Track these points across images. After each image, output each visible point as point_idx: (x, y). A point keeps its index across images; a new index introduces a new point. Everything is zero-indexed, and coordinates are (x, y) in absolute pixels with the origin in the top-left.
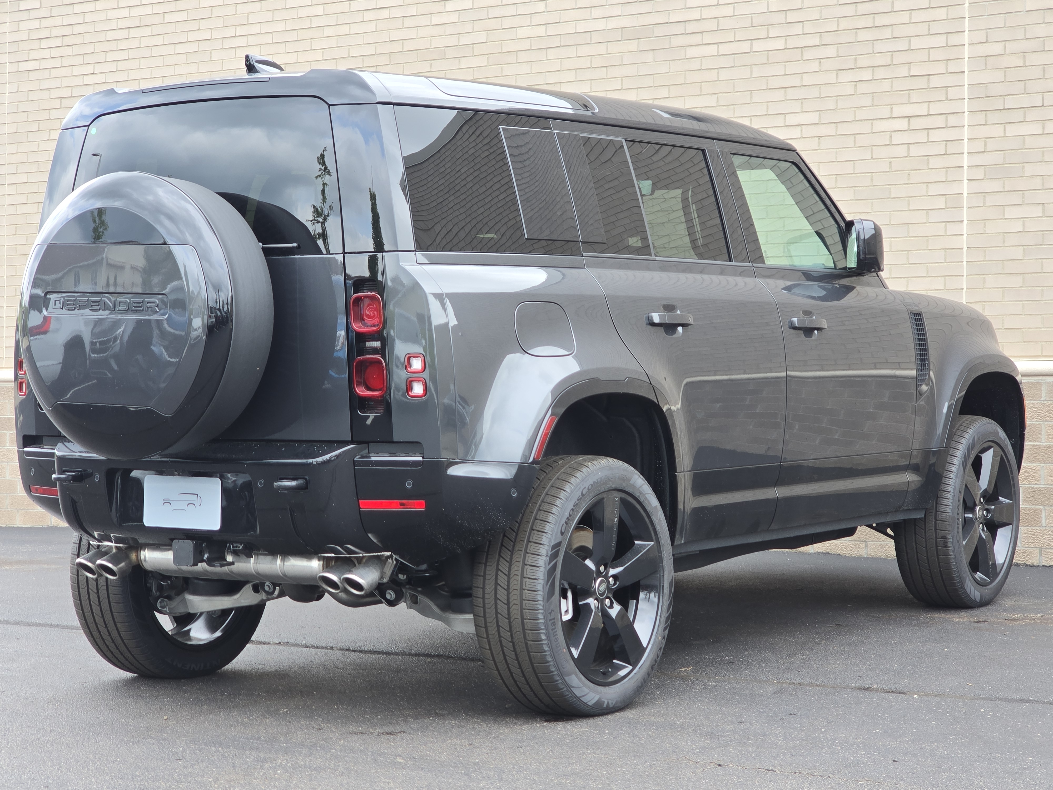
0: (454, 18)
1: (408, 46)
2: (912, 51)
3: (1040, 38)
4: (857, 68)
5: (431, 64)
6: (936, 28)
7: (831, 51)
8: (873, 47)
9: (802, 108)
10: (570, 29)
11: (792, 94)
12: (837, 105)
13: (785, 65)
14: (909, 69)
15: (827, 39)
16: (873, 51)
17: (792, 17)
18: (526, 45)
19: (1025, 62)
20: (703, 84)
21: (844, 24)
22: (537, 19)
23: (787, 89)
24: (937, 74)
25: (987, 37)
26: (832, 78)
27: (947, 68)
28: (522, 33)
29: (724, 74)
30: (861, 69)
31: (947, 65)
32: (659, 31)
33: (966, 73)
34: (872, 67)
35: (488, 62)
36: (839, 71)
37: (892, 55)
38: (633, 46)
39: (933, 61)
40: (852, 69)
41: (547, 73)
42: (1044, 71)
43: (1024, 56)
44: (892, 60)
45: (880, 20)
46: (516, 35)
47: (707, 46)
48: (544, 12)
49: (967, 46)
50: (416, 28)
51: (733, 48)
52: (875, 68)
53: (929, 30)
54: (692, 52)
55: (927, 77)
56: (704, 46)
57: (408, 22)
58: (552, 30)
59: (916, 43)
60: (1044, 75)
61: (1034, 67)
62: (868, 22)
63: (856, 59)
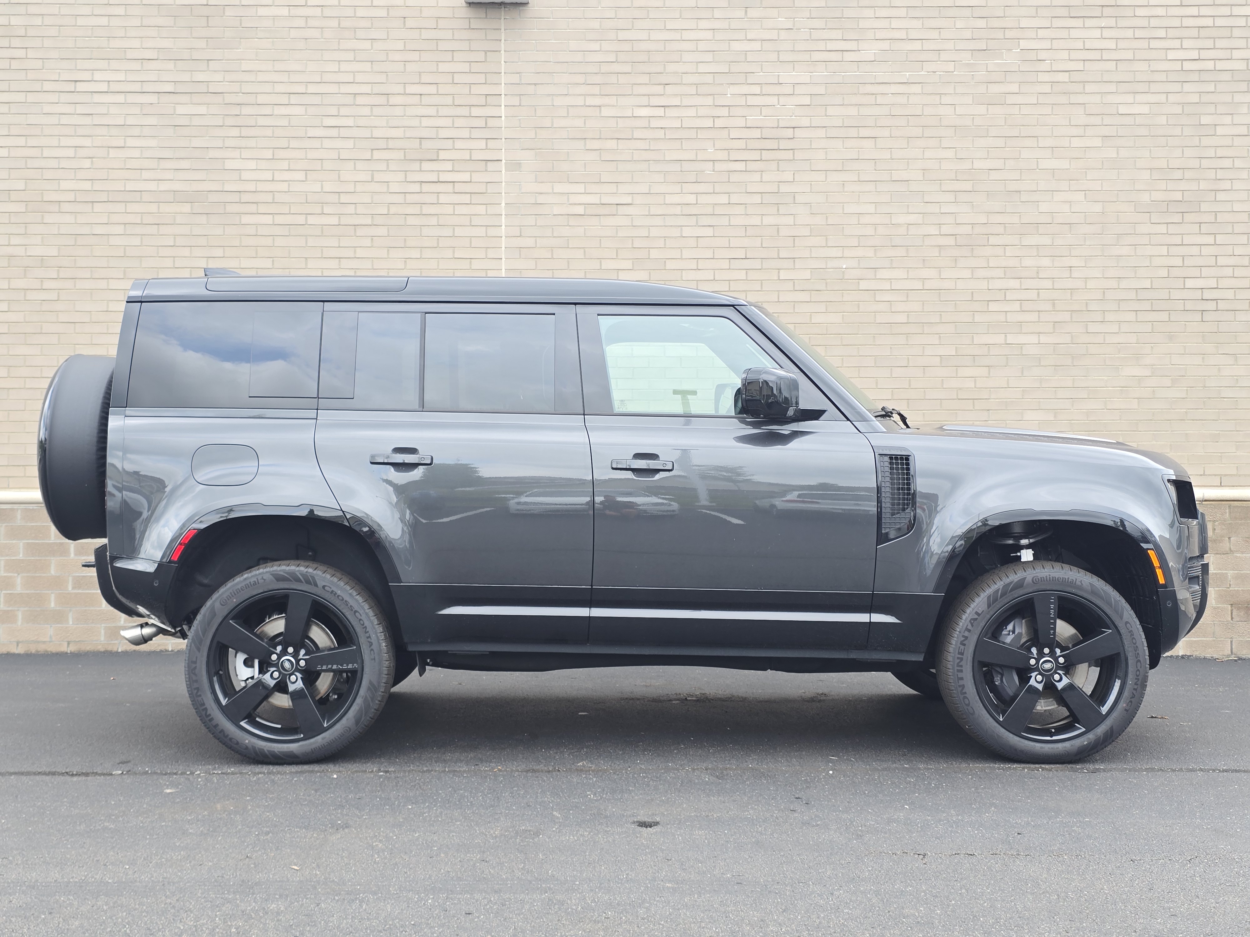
2: (455, 237)
3: (566, 237)
4: (406, 247)
6: (476, 221)
7: (383, 231)
8: (421, 231)
10: (119, 186)
13: (339, 239)
14: (454, 252)
15: (379, 220)
16: (421, 234)
17: (344, 198)
18: (71, 197)
19: (552, 255)
20: (258, 248)
21: (393, 210)
22: (81, 174)
24: (478, 259)
25: (521, 232)
27: (486, 255)
28: (65, 185)
29: (279, 242)
30: (409, 248)
31: (486, 252)
33: (504, 259)
34: (420, 247)
35: (26, 209)
36: (390, 248)
37: (438, 239)
38: (186, 208)
39: (474, 247)
40: (402, 247)
41: (93, 225)
42: (568, 263)
43: (552, 250)
44: (438, 243)
45: (426, 210)
46: (59, 186)
47: (262, 215)
48: (90, 168)
49: (504, 238)
51: (288, 219)
52: (423, 249)
53: (471, 221)
54: (245, 219)
58: (98, 186)
59: (459, 231)
60: (568, 267)
62: (416, 210)
63: (405, 240)
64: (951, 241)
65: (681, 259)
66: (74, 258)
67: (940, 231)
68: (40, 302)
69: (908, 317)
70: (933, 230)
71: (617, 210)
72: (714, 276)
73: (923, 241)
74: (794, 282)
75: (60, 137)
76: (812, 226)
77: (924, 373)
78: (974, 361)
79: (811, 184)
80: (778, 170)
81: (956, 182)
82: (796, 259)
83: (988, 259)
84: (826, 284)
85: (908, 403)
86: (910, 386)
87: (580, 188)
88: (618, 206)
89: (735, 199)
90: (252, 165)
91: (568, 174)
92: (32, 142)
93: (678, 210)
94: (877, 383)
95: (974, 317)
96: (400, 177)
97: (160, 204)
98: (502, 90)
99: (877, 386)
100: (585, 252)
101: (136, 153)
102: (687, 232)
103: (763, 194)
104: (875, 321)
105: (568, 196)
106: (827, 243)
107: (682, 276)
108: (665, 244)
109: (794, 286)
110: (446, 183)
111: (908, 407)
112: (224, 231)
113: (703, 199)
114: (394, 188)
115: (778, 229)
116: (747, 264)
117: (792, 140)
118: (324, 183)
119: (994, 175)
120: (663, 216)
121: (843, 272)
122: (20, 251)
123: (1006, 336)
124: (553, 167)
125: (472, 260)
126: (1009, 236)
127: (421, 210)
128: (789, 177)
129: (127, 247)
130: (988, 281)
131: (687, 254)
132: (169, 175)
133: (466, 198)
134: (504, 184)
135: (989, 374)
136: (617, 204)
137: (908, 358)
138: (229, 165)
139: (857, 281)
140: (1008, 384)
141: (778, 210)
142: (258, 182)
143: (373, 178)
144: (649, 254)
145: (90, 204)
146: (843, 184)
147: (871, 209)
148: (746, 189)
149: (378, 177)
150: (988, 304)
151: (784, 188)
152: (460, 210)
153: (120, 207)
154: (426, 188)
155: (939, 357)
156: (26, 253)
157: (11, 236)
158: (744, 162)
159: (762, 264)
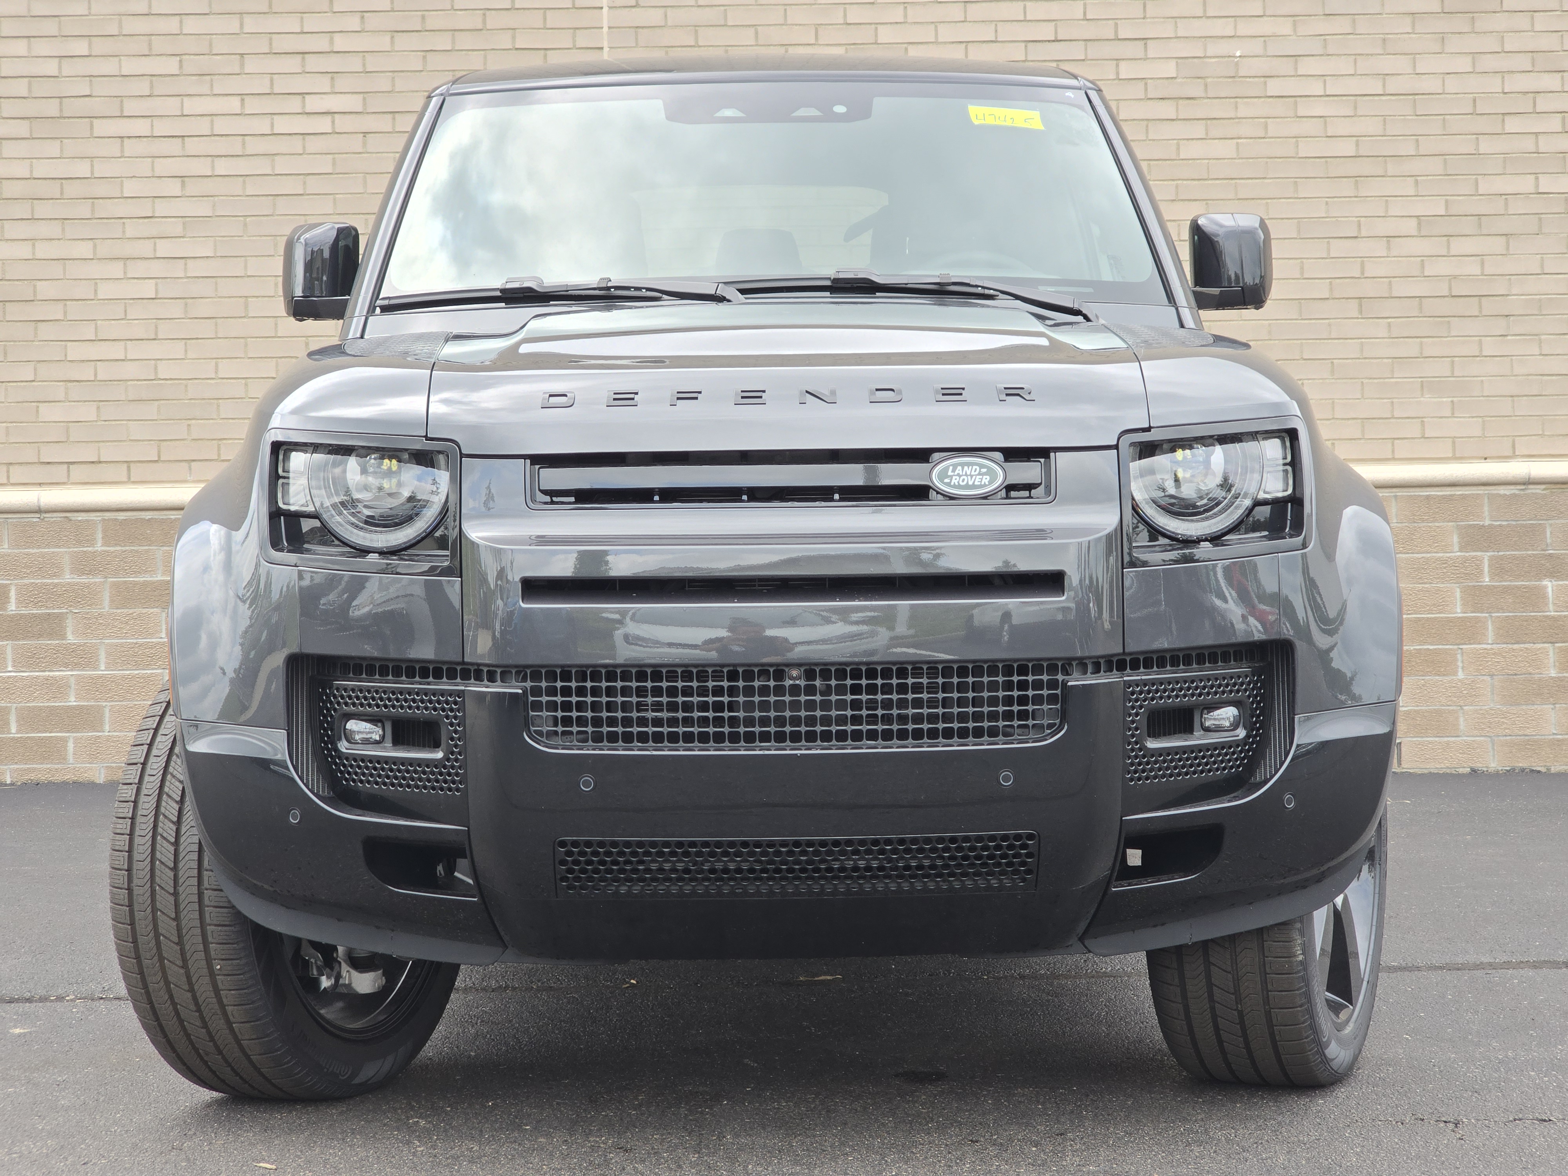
2: (516, 11)
3: (719, 6)
4: (427, 31)
9: (333, 86)
11: (313, 63)
12: (394, 85)
13: (302, 18)
14: (514, 38)
16: (452, 6)
19: (696, 39)
20: (153, 37)
23: (306, 56)
24: (559, 49)
26: (384, 43)
29: (192, 26)
30: (433, 33)
31: (574, 37)
34: (452, 30)
36: (396, 34)
37: (484, 15)
39: (552, 29)
40: (417, 31)
43: (696, 31)
44: (484, 22)
49: (605, 10)
52: (456, 33)
55: (542, 52)
61: (711, 48)
63: (423, 17)
69: (1357, 145)
74: (1146, 84)
77: (1389, 248)
78: (1480, 225)
82: (1149, 42)
83: (1503, 37)
84: (1206, 85)
85: (1361, 305)
86: (1363, 273)
94: (1302, 268)
95: (1478, 145)
99: (1302, 273)
100: (757, 33)
104: (1297, 154)
106: (1205, 11)
108: (906, 16)
109: (1146, 90)
111: (1361, 312)
112: (90, 8)
121: (1237, 64)
123: (1537, 178)
130: (1503, 77)
135: (1508, 249)
137: (1359, 221)
139: (1262, 79)
140: (1542, 267)
144: (876, 36)
150: (1503, 120)
155: (1415, 219)
159: (1086, 49)
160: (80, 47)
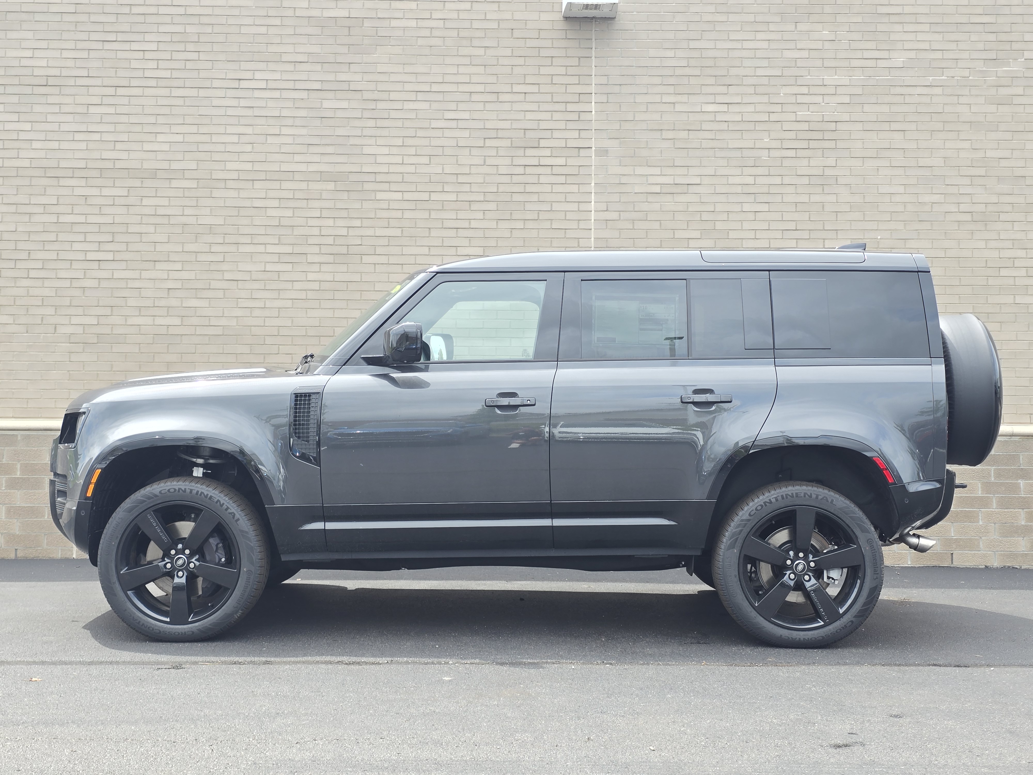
0: (166, 147)
1: (119, 165)
2: (553, 212)
3: (645, 211)
4: (513, 219)
5: (142, 181)
6: (570, 198)
7: (492, 206)
8: (524, 206)
9: (470, 243)
10: (275, 167)
11: (461, 233)
12: (497, 244)
14: (551, 224)
15: (489, 197)
16: (524, 209)
17: (461, 179)
18: (235, 175)
19: (633, 226)
20: (390, 219)
21: (502, 189)
22: (244, 157)
23: (459, 229)
24: (571, 229)
25: (607, 207)
26: (493, 224)
27: (578, 226)
28: (229, 166)
29: (407, 214)
30: (515, 220)
31: (579, 223)
32: (353, 177)
33: (593, 230)
34: (524, 220)
35: (198, 185)
36: (499, 221)
37: (538, 213)
38: (331, 186)
39: (569, 220)
40: (508, 220)
41: (253, 199)
43: (633, 222)
44: (538, 216)
45: (529, 188)
46: (225, 167)
47: (393, 192)
48: (251, 152)
49: (593, 212)
50: (128, 152)
51: (416, 196)
52: (526, 221)
53: (566, 198)
54: (380, 196)
55: (564, 230)
56: (391, 192)
57: (119, 146)
58: (257, 167)
59: (556, 207)
60: (647, 236)
62: (520, 188)
63: (511, 213)
64: (968, 217)
65: (742, 230)
66: (237, 226)
67: (959, 209)
68: (209, 262)
70: (953, 208)
71: (688, 189)
72: (770, 244)
73: (945, 217)
75: (227, 126)
76: (852, 204)
78: (988, 318)
79: (851, 169)
80: (823, 157)
81: (972, 168)
82: (838, 231)
83: (999, 233)
87: (657, 171)
88: (689, 186)
89: (787, 180)
90: (386, 150)
91: (647, 159)
92: (203, 130)
93: (739, 189)
95: (988, 281)
96: (508, 161)
97: (309, 182)
98: (593, 89)
100: (661, 224)
101: (289, 140)
102: (746, 207)
103: (810, 177)
105: (647, 177)
106: (864, 218)
107: (742, 244)
108: (728, 218)
110: (545, 167)
112: (362, 206)
113: (760, 180)
114: (502, 170)
115: (823, 205)
116: (797, 234)
117: (835, 132)
118: (444, 166)
119: (1004, 163)
120: (727, 195)
121: (878, 242)
122: (192, 220)
123: (1015, 297)
124: (635, 153)
125: (567, 230)
126: (1017, 214)
127: (525, 189)
128: (831, 162)
129: (281, 218)
130: (999, 251)
131: (746, 226)
132: (316, 158)
133: (562, 179)
134: (593, 167)
135: (1001, 328)
136: (688, 184)
138: (366, 150)
139: (890, 249)
140: (1017, 337)
141: (823, 190)
142: (390, 165)
143: (485, 162)
144: (715, 226)
145: (252, 182)
146: (878, 169)
147: (901, 189)
148: (796, 172)
149: (489, 161)
150: (999, 270)
151: (828, 172)
152: (557, 188)
153: (276, 185)
154: (529, 170)
156: (197, 222)
157: (185, 207)
158: (795, 150)
159: (810, 234)
160: (357, 223)
